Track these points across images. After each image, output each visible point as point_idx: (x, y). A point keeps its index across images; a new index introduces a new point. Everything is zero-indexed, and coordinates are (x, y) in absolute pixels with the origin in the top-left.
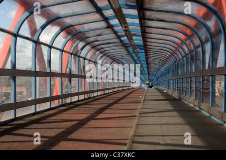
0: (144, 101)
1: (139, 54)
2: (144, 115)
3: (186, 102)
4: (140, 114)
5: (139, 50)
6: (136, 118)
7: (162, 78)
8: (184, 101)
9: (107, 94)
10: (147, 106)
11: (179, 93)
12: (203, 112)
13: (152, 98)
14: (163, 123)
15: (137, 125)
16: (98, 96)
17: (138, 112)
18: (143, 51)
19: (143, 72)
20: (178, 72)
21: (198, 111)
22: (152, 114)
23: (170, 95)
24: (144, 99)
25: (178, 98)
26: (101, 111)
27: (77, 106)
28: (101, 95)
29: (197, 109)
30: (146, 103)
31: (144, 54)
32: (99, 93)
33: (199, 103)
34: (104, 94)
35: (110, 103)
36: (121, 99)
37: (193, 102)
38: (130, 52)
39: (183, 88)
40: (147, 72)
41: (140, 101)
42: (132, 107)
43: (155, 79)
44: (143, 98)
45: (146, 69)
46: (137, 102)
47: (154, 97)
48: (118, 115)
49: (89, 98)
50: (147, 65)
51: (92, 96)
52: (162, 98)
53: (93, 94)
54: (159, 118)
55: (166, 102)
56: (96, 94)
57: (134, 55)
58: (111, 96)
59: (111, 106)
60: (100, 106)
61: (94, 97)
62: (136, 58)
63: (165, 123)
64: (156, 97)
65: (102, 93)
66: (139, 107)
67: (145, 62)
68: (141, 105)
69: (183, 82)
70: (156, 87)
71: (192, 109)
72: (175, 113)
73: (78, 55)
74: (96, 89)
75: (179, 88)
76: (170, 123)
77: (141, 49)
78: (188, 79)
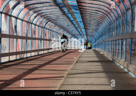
0: (77, 62)
1: (75, 14)
2: (72, 76)
3: (118, 64)
4: (69, 74)
5: (74, 10)
6: (63, 78)
7: (99, 39)
8: (116, 63)
9: (41, 54)
10: (77, 67)
11: (112, 54)
12: (130, 73)
13: (86, 60)
14: (88, 83)
15: (62, 85)
16: (31, 57)
17: (67, 72)
18: (78, 12)
19: (81, 33)
20: (112, 34)
21: (127, 73)
22: (79, 75)
23: (105, 57)
24: (77, 61)
25: (111, 59)
26: (30, 71)
27: (7, 67)
28: (35, 56)
29: (126, 70)
30: (78, 64)
31: (80, 15)
32: (33, 54)
33: (127, 65)
34: (38, 55)
35: (42, 64)
36: (55, 60)
37: (123, 64)
38: (65, 12)
39: (116, 49)
40: (85, 33)
41: (72, 63)
42: (63, 68)
43: (94, 40)
44: (77, 59)
45: (84, 29)
46: (69, 63)
47: (88, 58)
48: (46, 76)
49: (21, 59)
50: (85, 26)
51: (25, 56)
52: (96, 59)
53: (26, 54)
54: (85, 79)
55: (99, 64)
56: (29, 55)
57: (69, 15)
58: (45, 57)
59: (41, 67)
60: (30, 67)
61: (27, 58)
62: (72, 19)
63: (90, 83)
64: (90, 58)
65: (36, 53)
66: (70, 68)
67: (82, 23)
68: (72, 66)
69: (116, 44)
70: (94, 49)
71: (121, 71)
72: (103, 75)
73: (10, 14)
74: (29, 49)
75: (112, 50)
76: (95, 84)
77: (76, 9)
78: (119, 40)
